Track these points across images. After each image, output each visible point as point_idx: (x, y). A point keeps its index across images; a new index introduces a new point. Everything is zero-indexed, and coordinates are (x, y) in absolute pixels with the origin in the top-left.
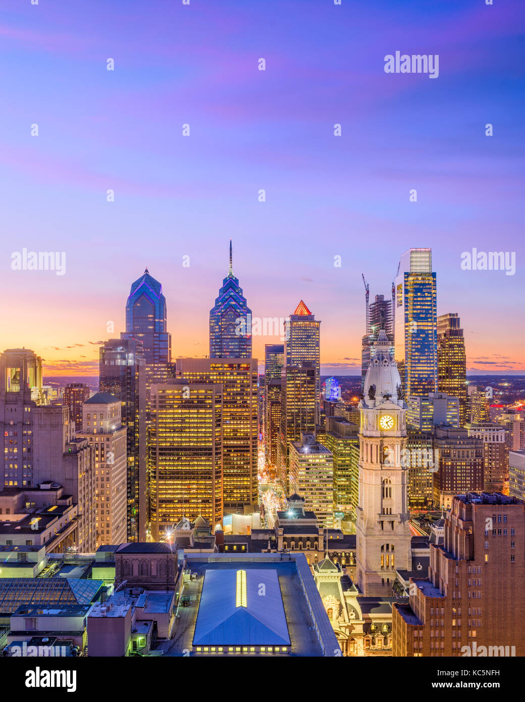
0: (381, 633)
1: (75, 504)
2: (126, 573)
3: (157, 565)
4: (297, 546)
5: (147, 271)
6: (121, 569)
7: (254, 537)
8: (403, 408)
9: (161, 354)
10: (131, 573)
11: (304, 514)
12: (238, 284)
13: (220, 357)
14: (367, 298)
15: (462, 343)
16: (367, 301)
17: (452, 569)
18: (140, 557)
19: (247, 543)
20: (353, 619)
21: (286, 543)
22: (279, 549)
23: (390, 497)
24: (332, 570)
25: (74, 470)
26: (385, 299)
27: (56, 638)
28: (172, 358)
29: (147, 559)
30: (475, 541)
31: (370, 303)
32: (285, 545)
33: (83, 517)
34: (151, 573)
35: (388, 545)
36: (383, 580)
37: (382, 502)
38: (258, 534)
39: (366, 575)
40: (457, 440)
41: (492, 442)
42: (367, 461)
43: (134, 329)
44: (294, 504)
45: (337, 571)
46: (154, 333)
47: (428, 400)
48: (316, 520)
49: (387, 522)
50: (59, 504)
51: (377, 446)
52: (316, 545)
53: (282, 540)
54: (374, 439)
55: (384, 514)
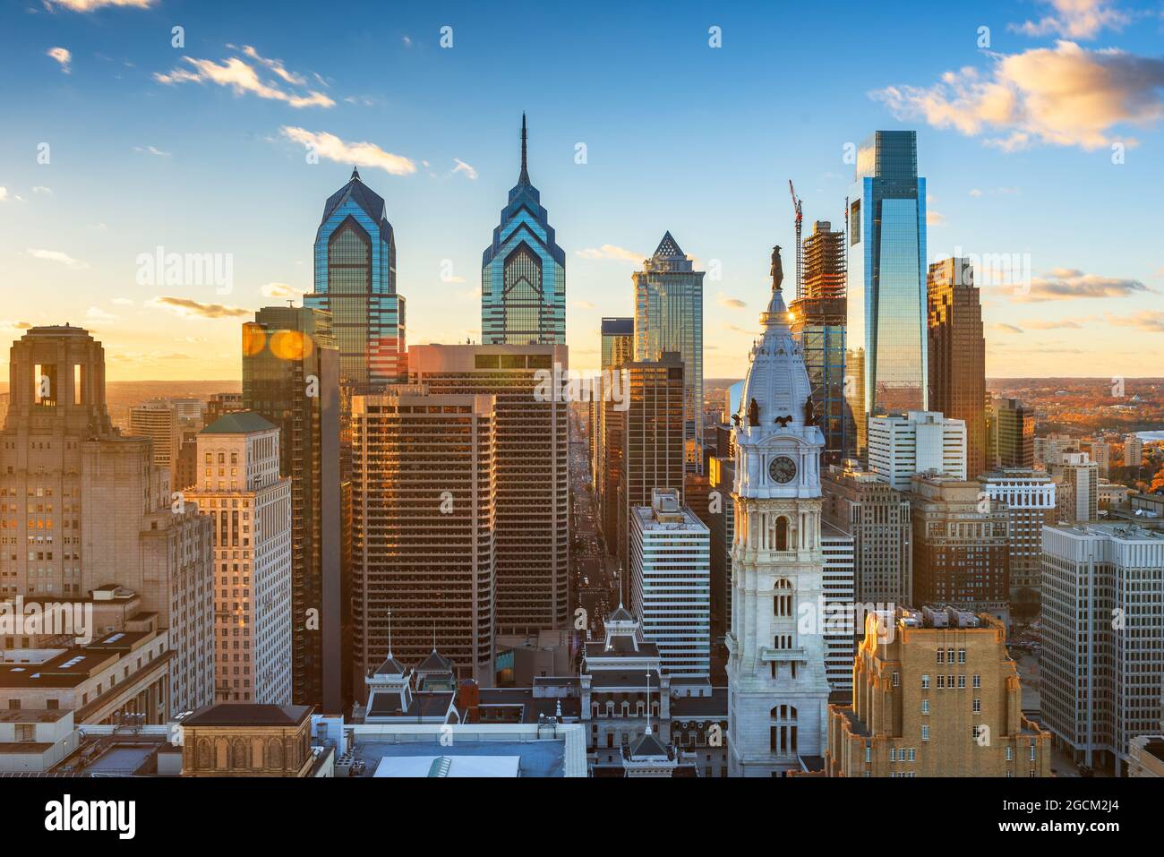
1: (162, 630)
2: (202, 763)
3: (263, 749)
4: (618, 710)
5: (355, 174)
6: (194, 754)
9: (383, 337)
10: (213, 763)
11: (636, 649)
12: (538, 200)
13: (495, 343)
14: (799, 227)
16: (799, 234)
17: (858, 753)
18: (231, 731)
19: (523, 705)
21: (596, 704)
22: (583, 717)
23: (789, 613)
24: (657, 757)
25: (160, 564)
26: (833, 230)
29: (244, 737)
30: (904, 700)
31: (805, 236)
32: (595, 709)
33: (181, 654)
34: (251, 763)
35: (783, 709)
36: (774, 774)
37: (773, 625)
38: (545, 687)
39: (742, 764)
40: (958, 503)
41: (1031, 506)
42: (745, 546)
43: (329, 288)
44: (618, 629)
45: (665, 757)
46: (370, 295)
47: (907, 425)
48: (659, 659)
49: (783, 662)
50: (128, 629)
51: (764, 515)
52: (655, 708)
53: (589, 698)
54: (757, 502)
55: (777, 648)
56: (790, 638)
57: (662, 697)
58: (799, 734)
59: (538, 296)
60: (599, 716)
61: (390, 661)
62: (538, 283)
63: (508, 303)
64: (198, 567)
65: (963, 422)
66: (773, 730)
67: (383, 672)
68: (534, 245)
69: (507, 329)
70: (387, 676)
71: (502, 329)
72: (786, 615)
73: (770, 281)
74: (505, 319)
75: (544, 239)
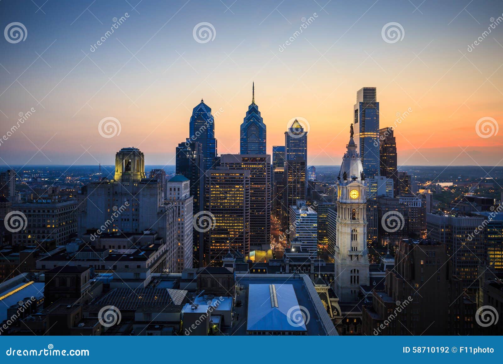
0: (353, 324)
1: (165, 243)
5: (202, 101)
6: (200, 283)
7: (270, 264)
8: (365, 186)
9: (211, 151)
10: (206, 286)
11: (301, 250)
12: (257, 109)
15: (394, 145)
17: (401, 285)
19: (267, 268)
20: (336, 315)
21: (291, 268)
23: (356, 240)
24: (322, 285)
25: (164, 223)
27: (163, 325)
28: (217, 154)
30: (415, 268)
32: (290, 269)
33: (169, 251)
34: (218, 286)
35: (355, 270)
36: (352, 291)
37: (351, 243)
38: (273, 262)
39: (342, 288)
40: (392, 205)
41: (413, 206)
42: (342, 218)
44: (295, 244)
45: (326, 285)
46: (207, 138)
47: (374, 180)
48: (309, 254)
49: (354, 255)
50: (155, 243)
51: (348, 209)
52: (309, 269)
53: (288, 266)
54: (347, 204)
55: (352, 250)
56: (357, 248)
57: (311, 266)
58: (360, 278)
59: (258, 139)
60: (291, 272)
61: (229, 254)
62: (258, 135)
63: (248, 141)
64: (173, 223)
65: (392, 179)
66: (351, 277)
67: (227, 257)
70: (229, 258)
71: (247, 149)
73: (350, 134)
74: (247, 146)
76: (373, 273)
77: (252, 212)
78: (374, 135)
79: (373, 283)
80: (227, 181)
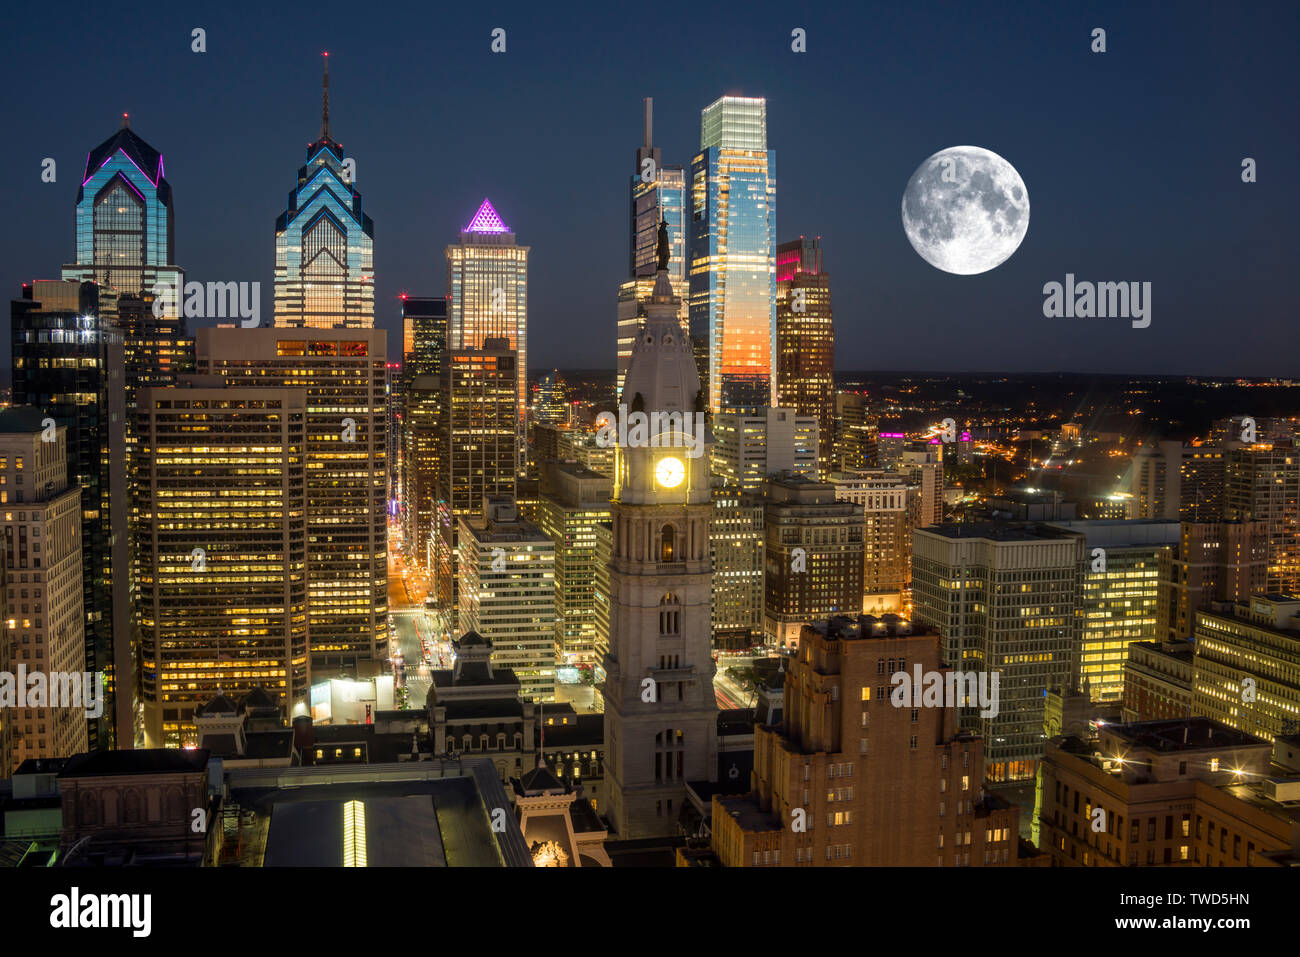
2: (87, 819)
3: (161, 799)
6: (76, 811)
7: (380, 730)
10: (100, 819)
11: (491, 676)
17: (797, 772)
18: (121, 781)
19: (365, 743)
21: (451, 738)
22: (437, 753)
23: (677, 631)
24: (552, 792)
29: (137, 786)
30: (843, 713)
32: (450, 743)
34: (147, 816)
35: (669, 735)
36: (659, 803)
37: (659, 645)
38: (389, 722)
39: (625, 795)
41: (881, 510)
42: (628, 557)
43: (95, 258)
44: (470, 655)
45: (563, 791)
46: (144, 267)
48: (520, 686)
49: (669, 684)
51: (648, 523)
52: (518, 740)
53: (443, 732)
54: (643, 508)
55: (662, 668)
56: (677, 657)
57: (526, 728)
58: (686, 759)
59: (342, 271)
60: (455, 751)
61: (220, 698)
62: (343, 256)
63: (307, 278)
66: (658, 756)
67: (211, 710)
68: (337, 211)
69: (306, 310)
70: (217, 715)
71: (300, 310)
72: (673, 633)
74: (303, 298)
75: (349, 204)
76: (729, 739)
77: (321, 544)
78: (757, 264)
79: (730, 772)
80: (218, 429)
